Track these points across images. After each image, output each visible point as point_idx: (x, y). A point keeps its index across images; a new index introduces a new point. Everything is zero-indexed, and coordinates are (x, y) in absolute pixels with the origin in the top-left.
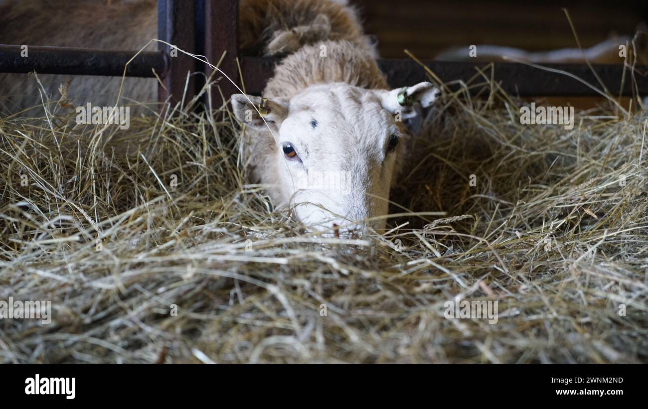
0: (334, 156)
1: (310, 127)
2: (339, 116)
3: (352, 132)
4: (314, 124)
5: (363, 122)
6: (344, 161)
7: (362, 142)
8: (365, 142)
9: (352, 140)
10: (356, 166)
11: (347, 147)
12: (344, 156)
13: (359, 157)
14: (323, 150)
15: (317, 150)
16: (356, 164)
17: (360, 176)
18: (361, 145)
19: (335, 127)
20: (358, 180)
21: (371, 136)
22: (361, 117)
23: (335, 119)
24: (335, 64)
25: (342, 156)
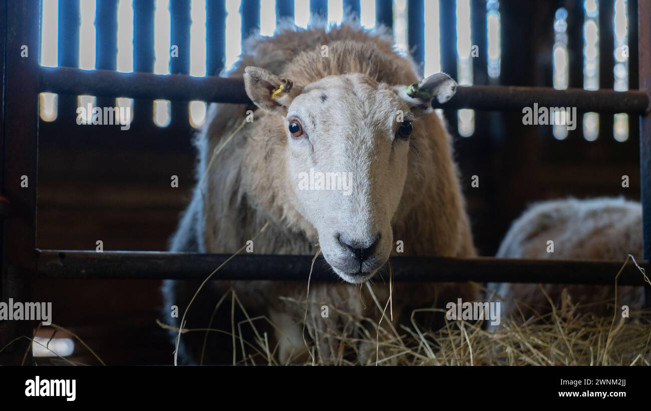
0: (341, 127)
1: (319, 100)
2: (350, 92)
3: (361, 107)
4: (324, 98)
5: (375, 100)
6: (351, 133)
7: (369, 117)
8: (373, 117)
9: (360, 114)
10: (362, 138)
11: (354, 121)
12: (351, 127)
13: (366, 130)
14: (330, 122)
15: (325, 122)
16: (362, 136)
17: (366, 148)
18: (368, 120)
19: (345, 101)
20: (363, 151)
21: (380, 112)
22: (372, 96)
23: (346, 95)
24: (355, 60)
25: (348, 128)
